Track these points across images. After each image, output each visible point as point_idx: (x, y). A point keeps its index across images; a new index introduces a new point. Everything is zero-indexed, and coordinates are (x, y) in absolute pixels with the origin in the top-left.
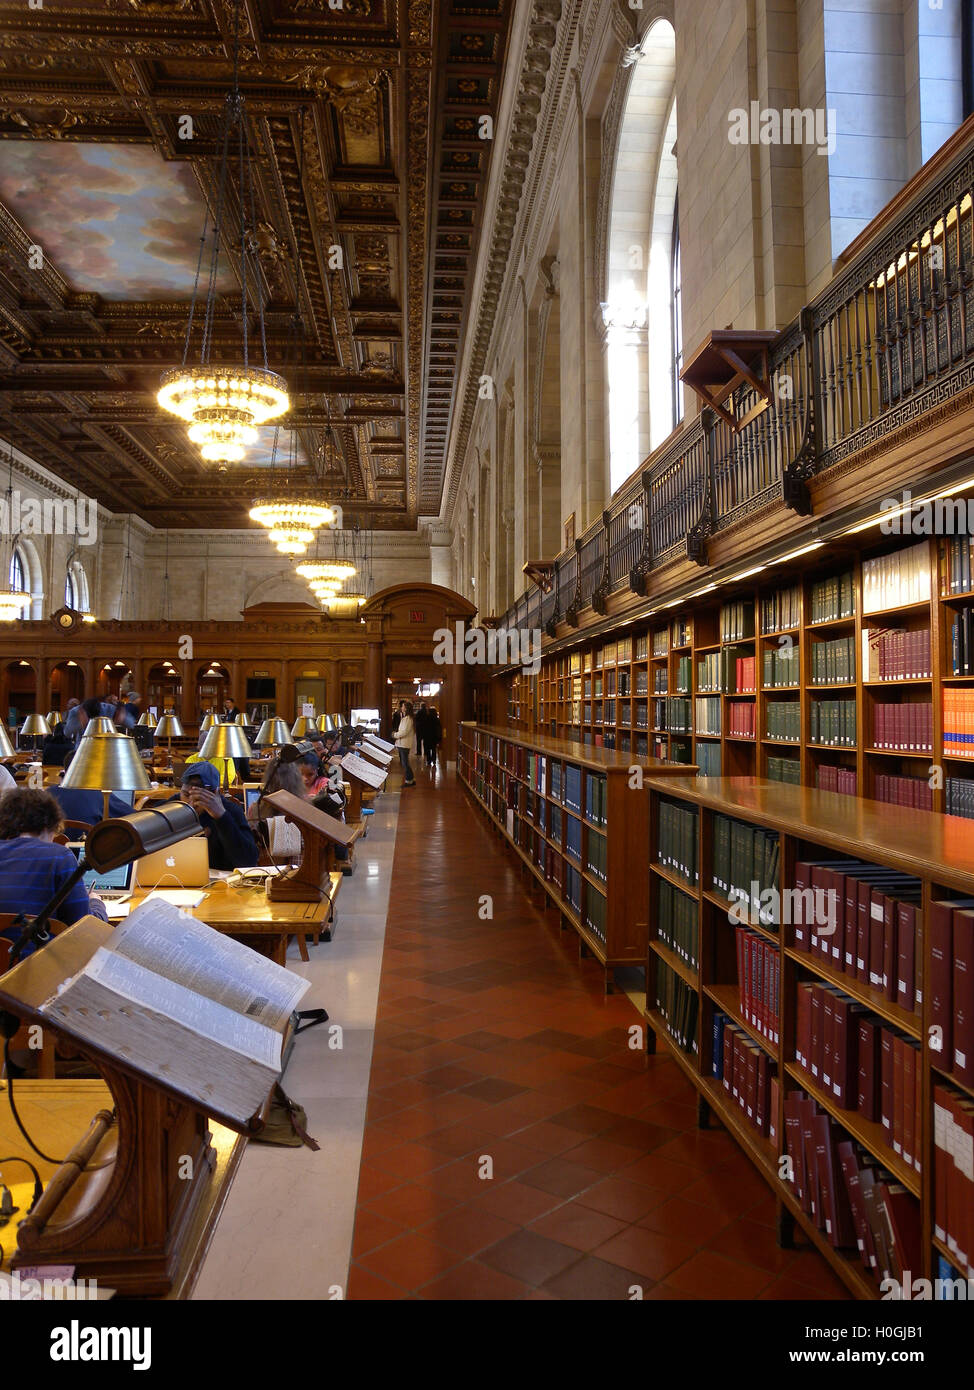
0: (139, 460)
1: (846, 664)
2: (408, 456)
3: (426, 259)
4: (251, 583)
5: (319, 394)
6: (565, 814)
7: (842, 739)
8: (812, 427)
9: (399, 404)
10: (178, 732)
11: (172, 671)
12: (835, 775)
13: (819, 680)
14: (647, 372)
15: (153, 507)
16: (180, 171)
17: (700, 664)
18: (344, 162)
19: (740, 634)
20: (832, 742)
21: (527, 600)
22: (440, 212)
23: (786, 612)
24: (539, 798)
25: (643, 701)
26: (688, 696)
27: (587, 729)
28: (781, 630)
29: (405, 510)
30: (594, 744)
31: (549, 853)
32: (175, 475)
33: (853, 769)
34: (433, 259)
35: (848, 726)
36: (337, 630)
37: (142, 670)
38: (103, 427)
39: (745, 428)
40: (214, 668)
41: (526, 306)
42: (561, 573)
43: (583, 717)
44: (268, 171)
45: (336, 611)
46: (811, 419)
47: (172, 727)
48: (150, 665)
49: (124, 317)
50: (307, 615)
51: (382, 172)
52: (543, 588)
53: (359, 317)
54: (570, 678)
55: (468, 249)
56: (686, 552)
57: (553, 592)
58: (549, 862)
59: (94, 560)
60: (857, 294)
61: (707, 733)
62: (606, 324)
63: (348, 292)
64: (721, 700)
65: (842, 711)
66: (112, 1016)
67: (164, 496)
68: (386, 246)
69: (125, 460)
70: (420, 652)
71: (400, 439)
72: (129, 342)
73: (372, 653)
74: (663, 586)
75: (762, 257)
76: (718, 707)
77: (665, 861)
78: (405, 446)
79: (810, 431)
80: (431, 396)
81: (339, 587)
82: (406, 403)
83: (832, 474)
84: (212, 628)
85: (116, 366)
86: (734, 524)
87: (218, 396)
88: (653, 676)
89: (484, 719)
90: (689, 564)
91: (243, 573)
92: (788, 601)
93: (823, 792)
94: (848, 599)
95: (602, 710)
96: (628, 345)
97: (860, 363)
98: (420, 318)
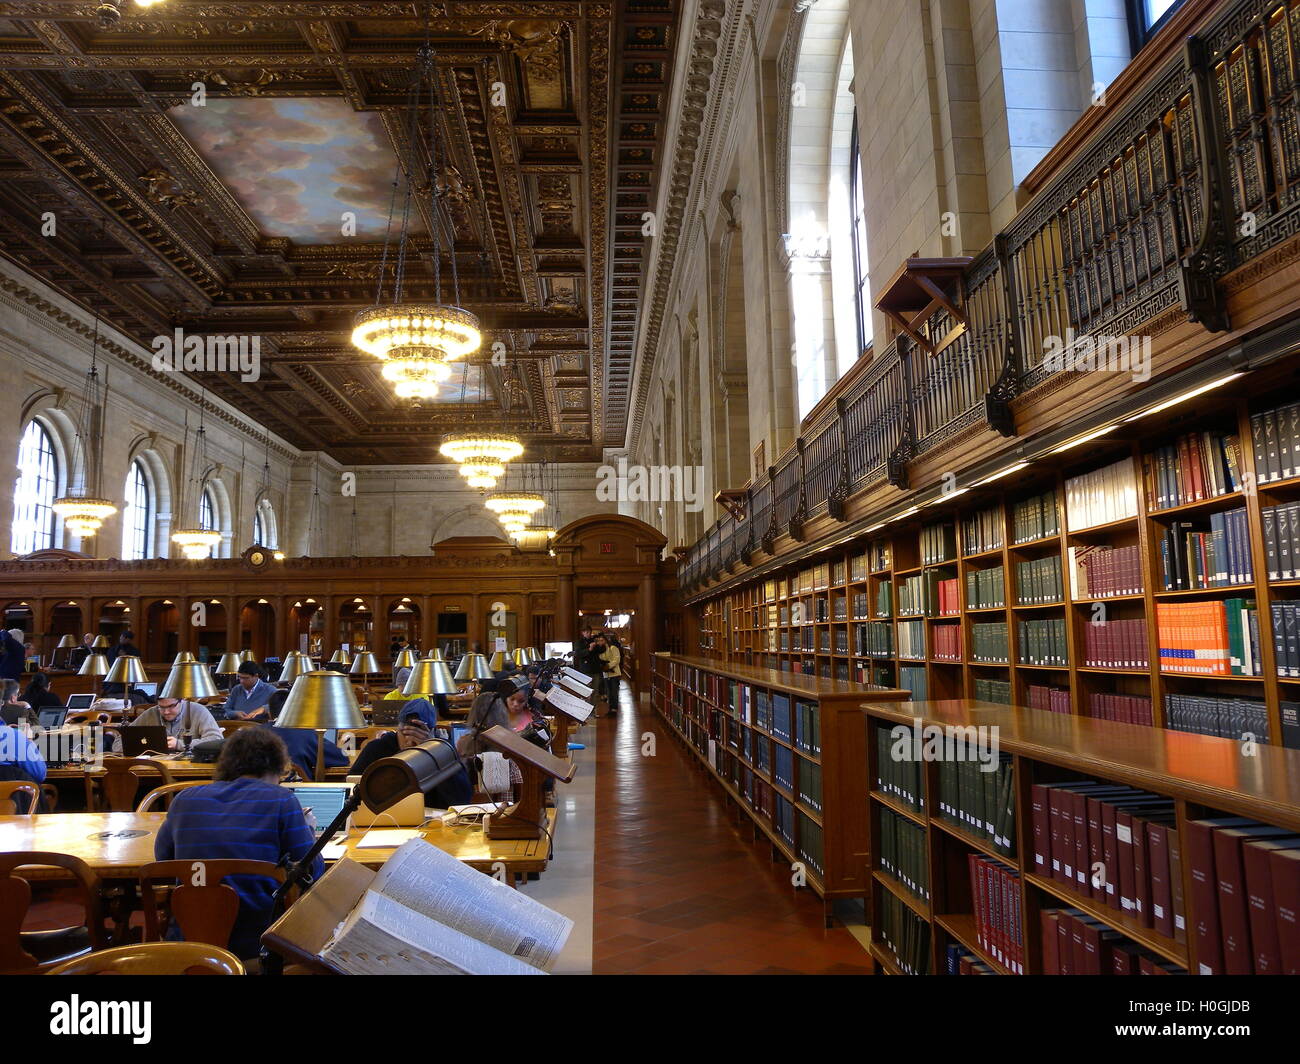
0: (326, 398)
1: (1053, 583)
2: (592, 390)
3: (608, 196)
4: (438, 518)
5: (504, 330)
6: (773, 743)
7: (1053, 658)
8: (1012, 350)
9: (583, 338)
10: (374, 669)
11: (362, 608)
12: (1047, 695)
13: (1026, 599)
14: (832, 300)
15: (341, 444)
16: (370, 121)
17: (901, 588)
18: (527, 107)
19: (941, 556)
20: (1042, 662)
21: (719, 528)
22: (621, 151)
23: (988, 534)
24: (743, 727)
25: (843, 627)
26: (890, 620)
27: (785, 657)
28: (983, 551)
29: (590, 442)
30: (792, 670)
31: (756, 785)
32: (362, 412)
33: (1066, 688)
34: (614, 197)
35: (1057, 645)
36: (528, 563)
37: (333, 607)
38: (292, 367)
39: (942, 353)
40: (405, 604)
41: (707, 239)
42: (754, 500)
43: (779, 644)
44: (453, 119)
45: (526, 544)
46: (1010, 341)
47: (369, 663)
48: (340, 602)
49: (314, 260)
50: (496, 549)
51: (564, 115)
52: (735, 517)
53: (543, 254)
54: (765, 606)
55: (649, 185)
56: (886, 476)
57: (746, 520)
58: (756, 792)
59: (282, 497)
60: (1051, 220)
61: (911, 657)
62: (790, 254)
63: (532, 228)
64: (924, 623)
65: (1051, 630)
66: (391, 960)
67: (352, 433)
68: (569, 185)
69: (313, 398)
70: (611, 583)
71: (585, 372)
72: (319, 283)
73: (563, 585)
74: (863, 510)
75: (945, 186)
76: (921, 629)
77: (885, 788)
78: (589, 380)
79: (1010, 354)
80: (614, 329)
81: (528, 520)
82: (590, 337)
83: (1035, 395)
84: (403, 564)
85: (305, 307)
86: (934, 447)
87: (411, 335)
88: (851, 601)
89: (676, 648)
90: (889, 488)
91: (430, 508)
92: (989, 521)
93: (1034, 710)
94: (1052, 517)
95: (799, 637)
96: (812, 274)
97: (1057, 286)
98: (601, 254)
